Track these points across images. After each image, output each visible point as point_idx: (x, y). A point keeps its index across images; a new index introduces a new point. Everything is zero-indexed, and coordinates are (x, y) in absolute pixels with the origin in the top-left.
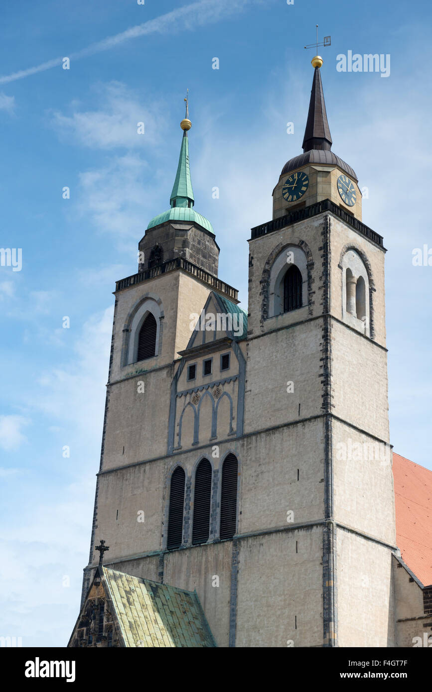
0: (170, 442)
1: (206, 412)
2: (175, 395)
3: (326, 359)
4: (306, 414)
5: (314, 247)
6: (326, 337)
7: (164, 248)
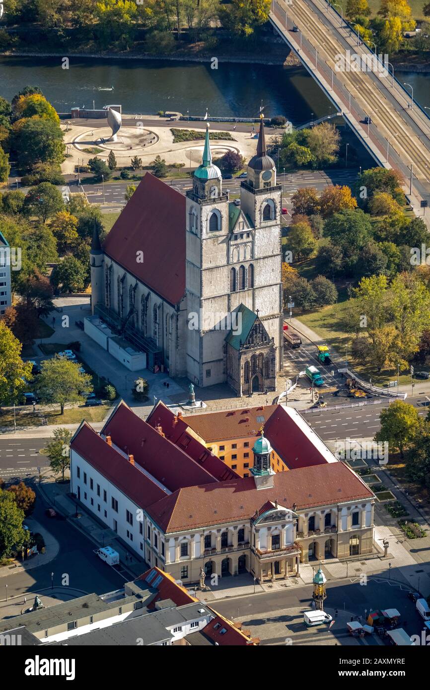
0: (228, 261)
1: (242, 251)
2: (230, 245)
3: (281, 238)
4: (275, 253)
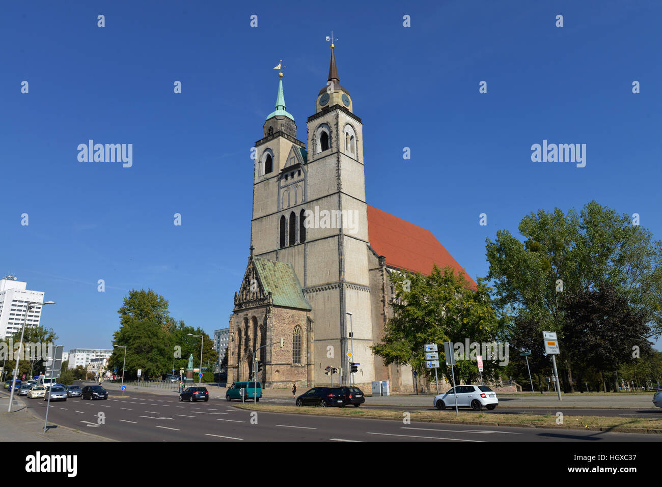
0: (279, 206)
1: (292, 193)
2: (280, 188)
3: (338, 170)
4: (331, 192)
5: (332, 125)
6: (338, 161)
7: (274, 127)
